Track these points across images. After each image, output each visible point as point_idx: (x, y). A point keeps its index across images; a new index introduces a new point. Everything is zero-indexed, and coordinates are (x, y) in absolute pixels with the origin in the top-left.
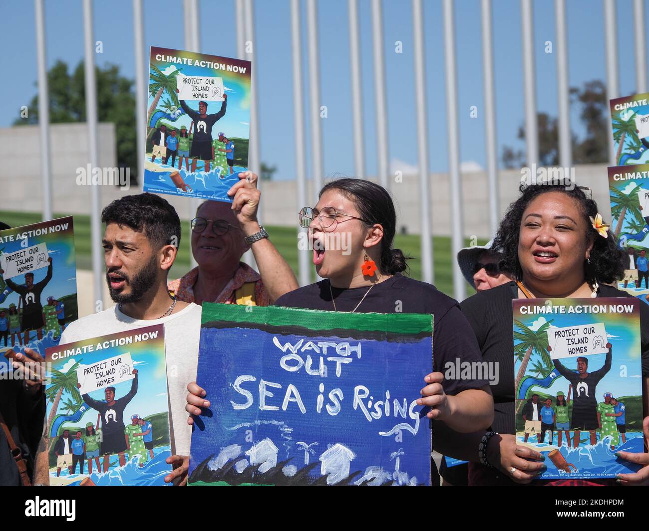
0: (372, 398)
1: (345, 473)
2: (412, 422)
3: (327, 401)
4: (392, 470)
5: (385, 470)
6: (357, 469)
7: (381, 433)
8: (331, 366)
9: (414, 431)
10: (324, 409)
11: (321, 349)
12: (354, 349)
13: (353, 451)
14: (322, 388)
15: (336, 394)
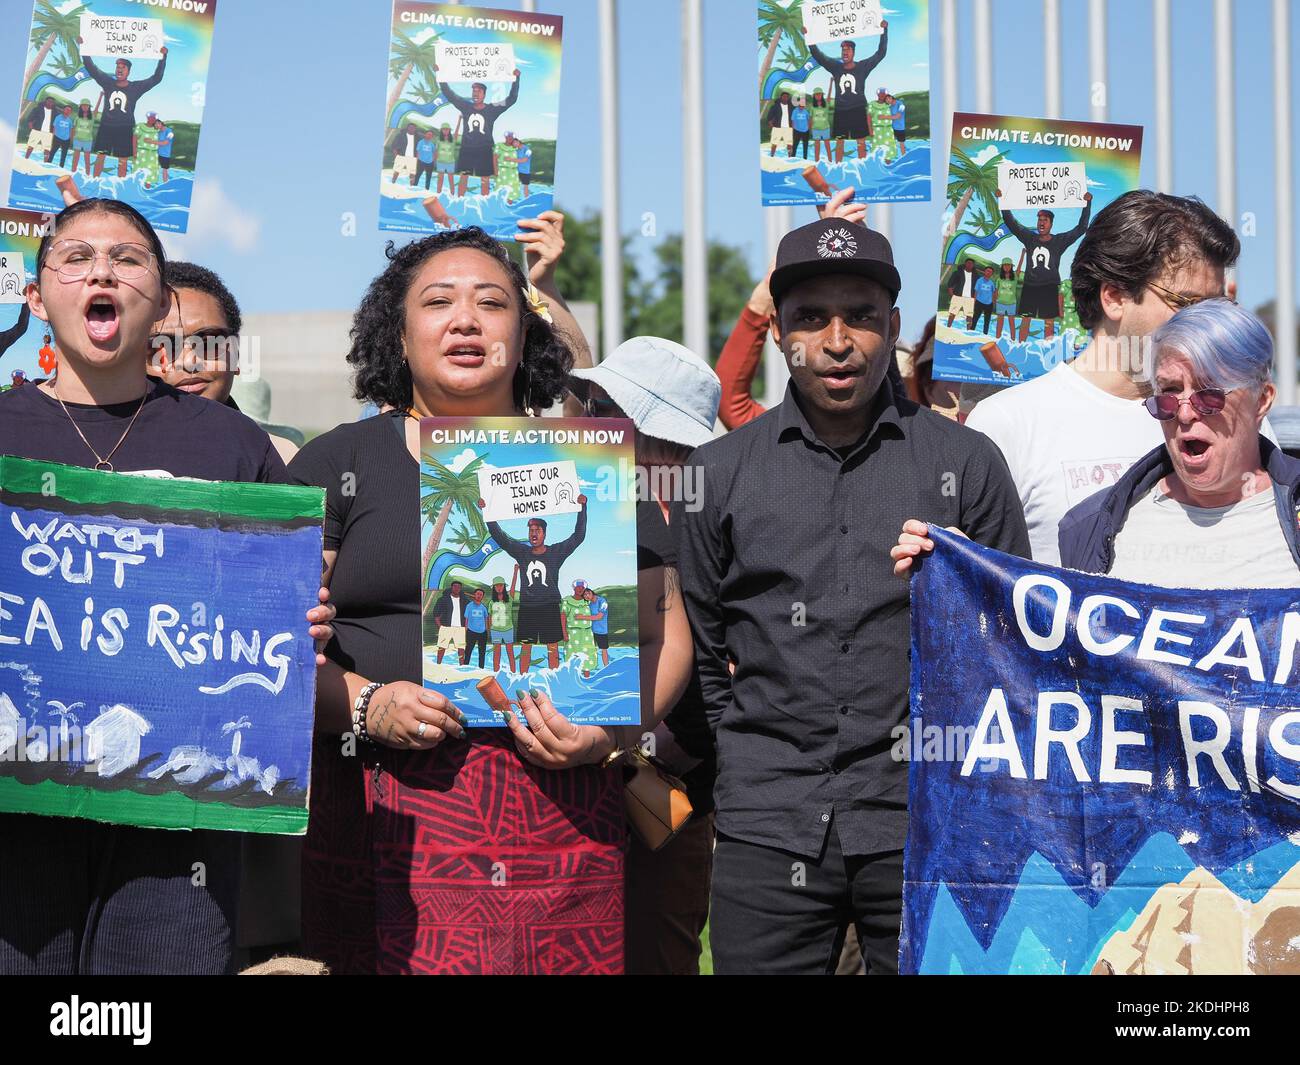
0: (184, 627)
1: (131, 757)
2: (271, 673)
3: (99, 629)
4: (225, 753)
5: (210, 753)
6: (153, 750)
7: (202, 689)
8: (104, 569)
9: (276, 688)
10: (93, 643)
11: (88, 537)
12: (148, 539)
13: (147, 718)
14: (89, 606)
15: (116, 618)
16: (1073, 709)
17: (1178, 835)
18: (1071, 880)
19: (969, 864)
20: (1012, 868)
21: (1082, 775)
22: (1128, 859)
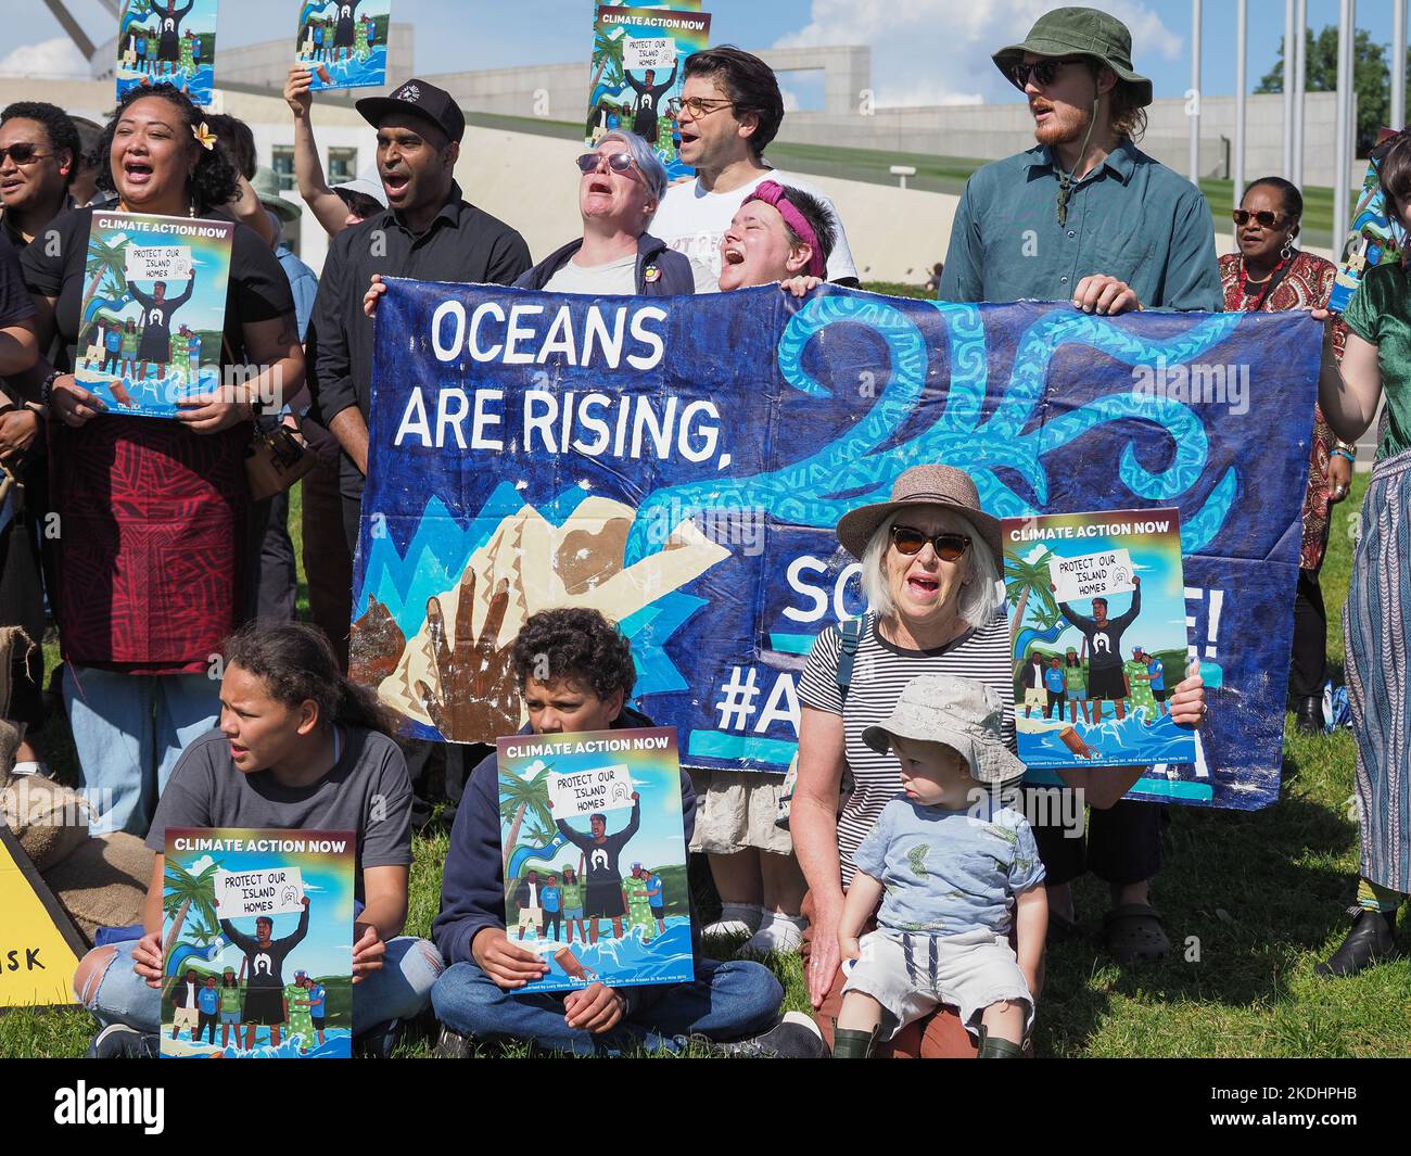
16: (458, 400)
17: (515, 483)
18: (454, 514)
19: (396, 503)
20: (420, 506)
21: (462, 445)
22: (487, 498)
